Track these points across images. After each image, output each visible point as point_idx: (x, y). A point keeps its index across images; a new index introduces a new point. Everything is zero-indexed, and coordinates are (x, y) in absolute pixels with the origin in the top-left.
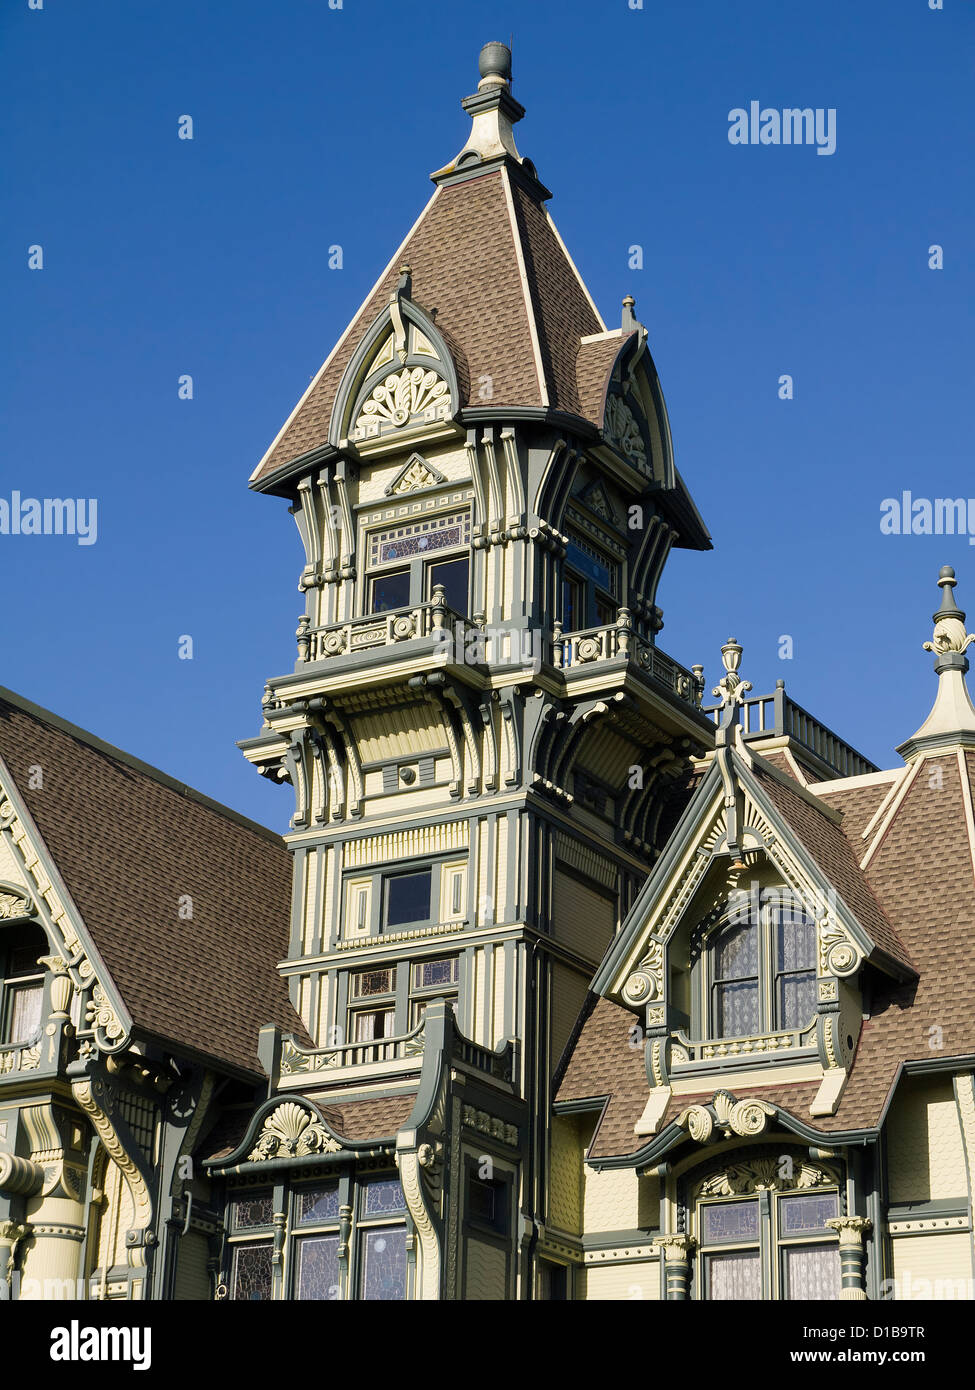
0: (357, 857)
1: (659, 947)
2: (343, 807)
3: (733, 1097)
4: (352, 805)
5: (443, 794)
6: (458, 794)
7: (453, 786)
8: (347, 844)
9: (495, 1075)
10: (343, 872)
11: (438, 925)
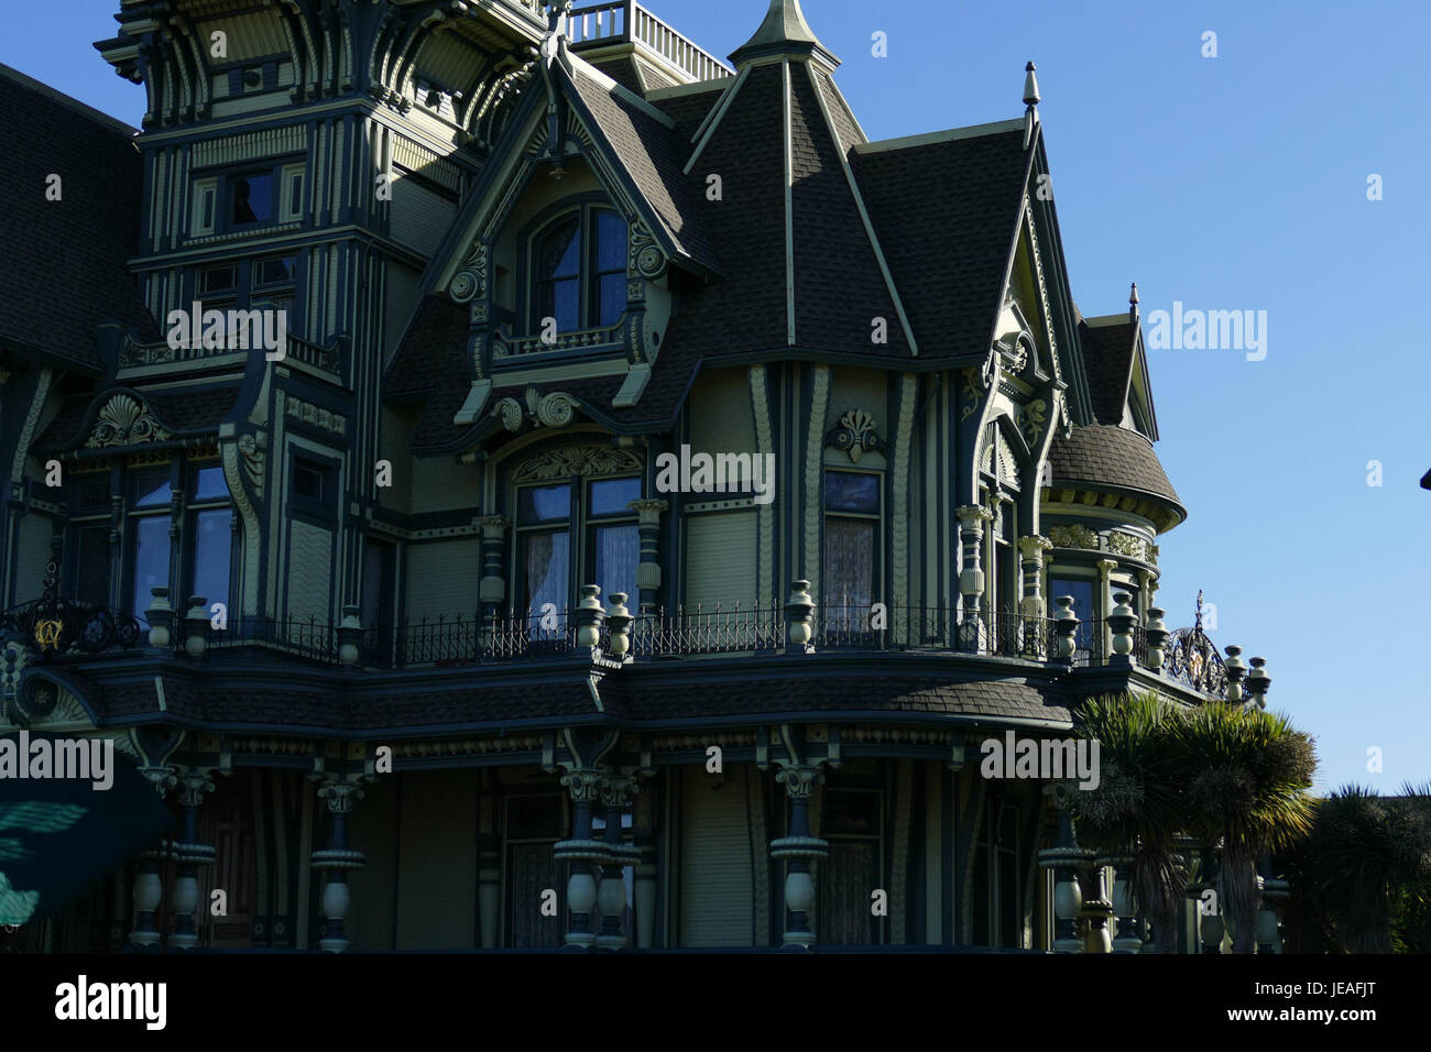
0: (204, 157)
1: (484, 248)
2: (191, 109)
3: (544, 389)
4: (200, 108)
5: (282, 99)
6: (298, 100)
7: (294, 90)
8: (194, 146)
9: (324, 368)
10: (190, 173)
11: (278, 225)
